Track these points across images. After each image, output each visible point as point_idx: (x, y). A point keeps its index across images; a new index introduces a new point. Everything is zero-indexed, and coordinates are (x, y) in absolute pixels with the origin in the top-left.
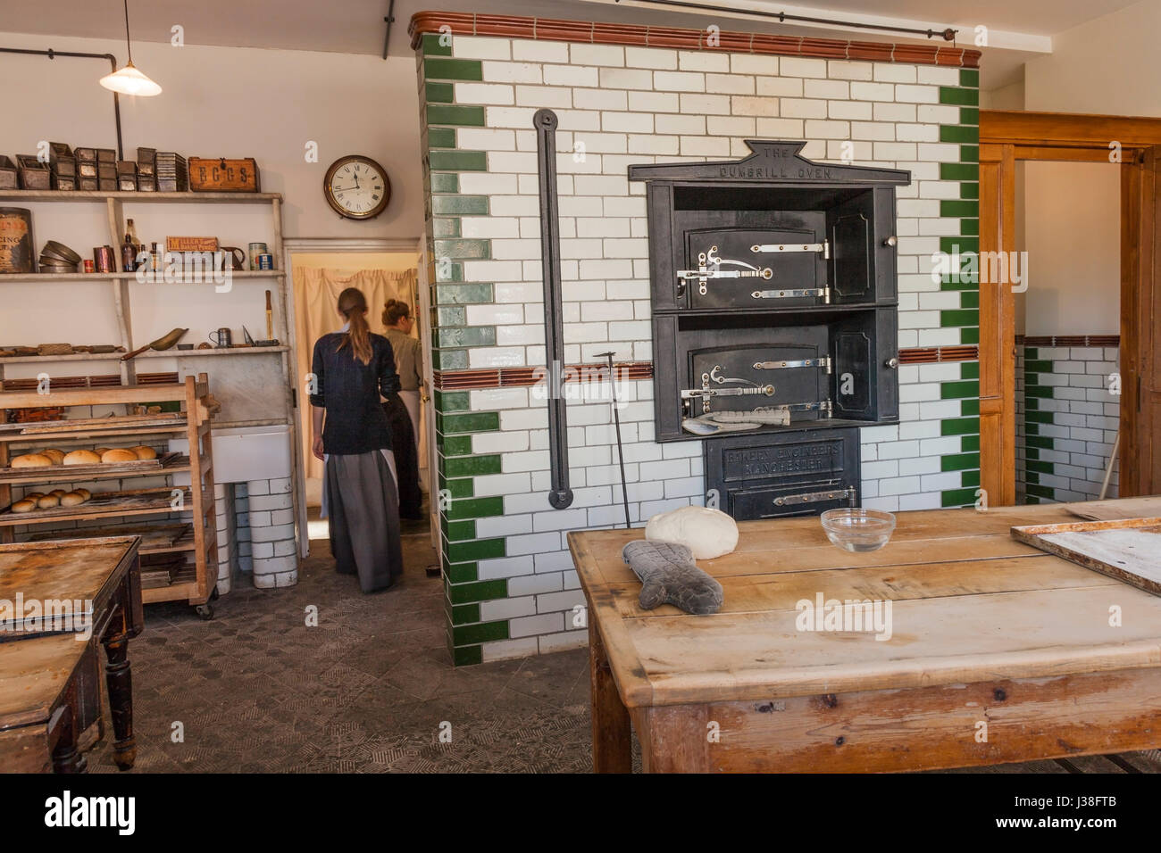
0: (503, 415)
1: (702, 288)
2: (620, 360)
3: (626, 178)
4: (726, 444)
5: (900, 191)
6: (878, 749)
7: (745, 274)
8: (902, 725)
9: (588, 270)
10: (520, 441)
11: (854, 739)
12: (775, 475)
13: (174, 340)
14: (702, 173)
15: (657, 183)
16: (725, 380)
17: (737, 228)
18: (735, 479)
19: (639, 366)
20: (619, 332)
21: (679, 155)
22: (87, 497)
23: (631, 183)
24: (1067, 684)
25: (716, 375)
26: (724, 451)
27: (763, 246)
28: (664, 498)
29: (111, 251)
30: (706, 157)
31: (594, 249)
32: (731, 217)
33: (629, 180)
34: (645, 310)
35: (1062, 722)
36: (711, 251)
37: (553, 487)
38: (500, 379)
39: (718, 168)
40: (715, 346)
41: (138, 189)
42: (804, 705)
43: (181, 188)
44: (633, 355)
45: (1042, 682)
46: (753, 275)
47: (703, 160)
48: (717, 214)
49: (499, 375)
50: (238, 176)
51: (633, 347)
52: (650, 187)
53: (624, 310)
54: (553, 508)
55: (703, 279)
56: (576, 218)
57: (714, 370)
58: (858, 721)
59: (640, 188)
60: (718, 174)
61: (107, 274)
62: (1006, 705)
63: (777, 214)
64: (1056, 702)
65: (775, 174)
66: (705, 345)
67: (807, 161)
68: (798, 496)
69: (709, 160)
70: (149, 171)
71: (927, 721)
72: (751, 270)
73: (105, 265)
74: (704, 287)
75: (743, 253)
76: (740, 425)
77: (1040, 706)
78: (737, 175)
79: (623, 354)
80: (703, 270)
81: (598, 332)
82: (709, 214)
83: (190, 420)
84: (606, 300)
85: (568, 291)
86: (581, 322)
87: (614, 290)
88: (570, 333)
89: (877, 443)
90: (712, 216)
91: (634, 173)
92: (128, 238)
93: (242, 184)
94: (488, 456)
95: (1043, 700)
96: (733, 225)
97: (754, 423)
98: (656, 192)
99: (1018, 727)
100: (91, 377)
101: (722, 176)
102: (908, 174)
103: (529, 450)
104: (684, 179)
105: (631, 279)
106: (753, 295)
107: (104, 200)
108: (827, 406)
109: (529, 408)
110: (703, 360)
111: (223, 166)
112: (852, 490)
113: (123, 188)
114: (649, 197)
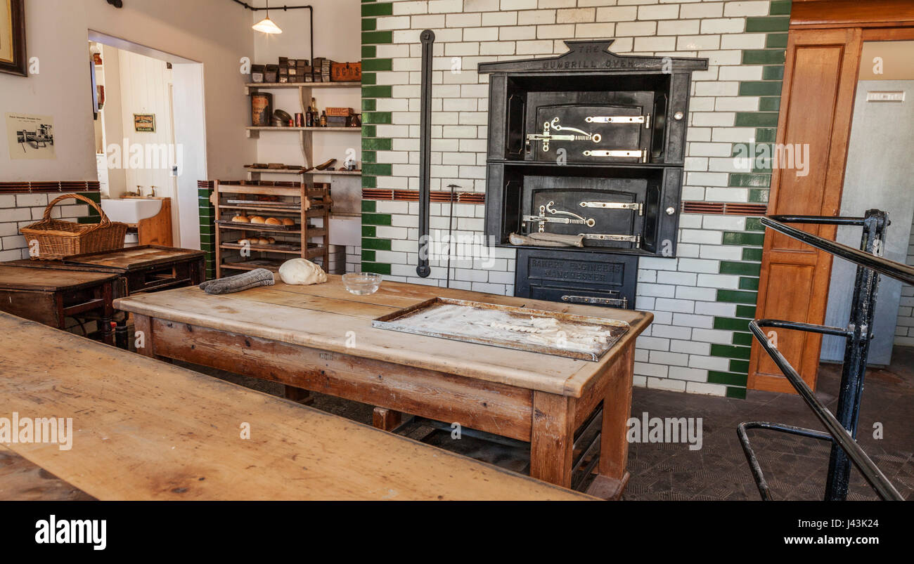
0: (394, 217)
1: (545, 146)
2: (465, 190)
3: (477, 72)
4: (531, 253)
5: (696, 75)
6: (205, 355)
7: (580, 138)
8: (213, 346)
9: (449, 132)
10: (402, 233)
11: (197, 348)
12: (567, 280)
13: (329, 166)
14: (529, 67)
15: (497, 75)
16: (557, 212)
17: (577, 104)
18: (536, 277)
19: (477, 195)
20: (466, 172)
21: (515, 55)
22: (272, 242)
23: (480, 75)
24: (274, 345)
25: (550, 208)
26: (529, 258)
27: (595, 118)
28: (488, 282)
29: (302, 115)
30: (534, 55)
31: (453, 118)
32: (574, 96)
33: (479, 73)
34: (483, 159)
35: (272, 364)
36: (554, 121)
37: (419, 264)
38: (393, 196)
39: (541, 62)
40: (553, 187)
41: (313, 81)
42: (180, 327)
43: (331, 80)
44: (474, 188)
45: (264, 342)
46: (587, 139)
47: (532, 57)
48: (563, 95)
49: (393, 193)
50: (354, 72)
51: (474, 183)
52: (491, 78)
53: (470, 159)
54: (417, 276)
55: (545, 140)
56: (443, 99)
57: (549, 205)
58: (200, 340)
59: (485, 78)
60: (541, 66)
61: (300, 128)
62: (250, 349)
63: (611, 94)
64: (269, 354)
65: (586, 65)
66: (545, 187)
67: (614, 55)
68: (581, 297)
69: (537, 57)
70: (319, 71)
71: (221, 347)
72: (584, 135)
73: (299, 123)
74: (547, 146)
75: (579, 122)
76: (550, 243)
77: (263, 354)
78: (556, 67)
79: (465, 187)
80: (546, 134)
81: (453, 172)
82: (557, 94)
83: (301, 208)
84: (459, 152)
85: (435, 145)
86: (442, 164)
87: (465, 146)
88: (435, 171)
89: (657, 271)
90: (559, 96)
91: (482, 68)
92: (310, 108)
93: (356, 77)
94: (384, 240)
95: (264, 351)
96: (574, 102)
97: (560, 242)
98: (495, 81)
99: (255, 361)
100: (295, 182)
101: (544, 68)
102: (706, 60)
103: (407, 239)
104: (515, 71)
105: (476, 139)
106: (584, 153)
107: (298, 87)
108: (637, 240)
109: (408, 214)
110: (543, 197)
111: (348, 67)
112: (625, 300)
113: (307, 80)
114: (491, 83)
